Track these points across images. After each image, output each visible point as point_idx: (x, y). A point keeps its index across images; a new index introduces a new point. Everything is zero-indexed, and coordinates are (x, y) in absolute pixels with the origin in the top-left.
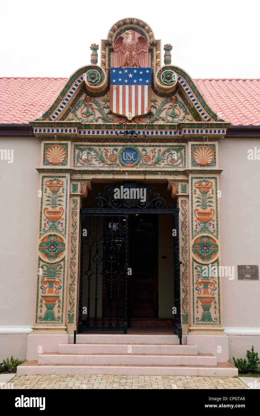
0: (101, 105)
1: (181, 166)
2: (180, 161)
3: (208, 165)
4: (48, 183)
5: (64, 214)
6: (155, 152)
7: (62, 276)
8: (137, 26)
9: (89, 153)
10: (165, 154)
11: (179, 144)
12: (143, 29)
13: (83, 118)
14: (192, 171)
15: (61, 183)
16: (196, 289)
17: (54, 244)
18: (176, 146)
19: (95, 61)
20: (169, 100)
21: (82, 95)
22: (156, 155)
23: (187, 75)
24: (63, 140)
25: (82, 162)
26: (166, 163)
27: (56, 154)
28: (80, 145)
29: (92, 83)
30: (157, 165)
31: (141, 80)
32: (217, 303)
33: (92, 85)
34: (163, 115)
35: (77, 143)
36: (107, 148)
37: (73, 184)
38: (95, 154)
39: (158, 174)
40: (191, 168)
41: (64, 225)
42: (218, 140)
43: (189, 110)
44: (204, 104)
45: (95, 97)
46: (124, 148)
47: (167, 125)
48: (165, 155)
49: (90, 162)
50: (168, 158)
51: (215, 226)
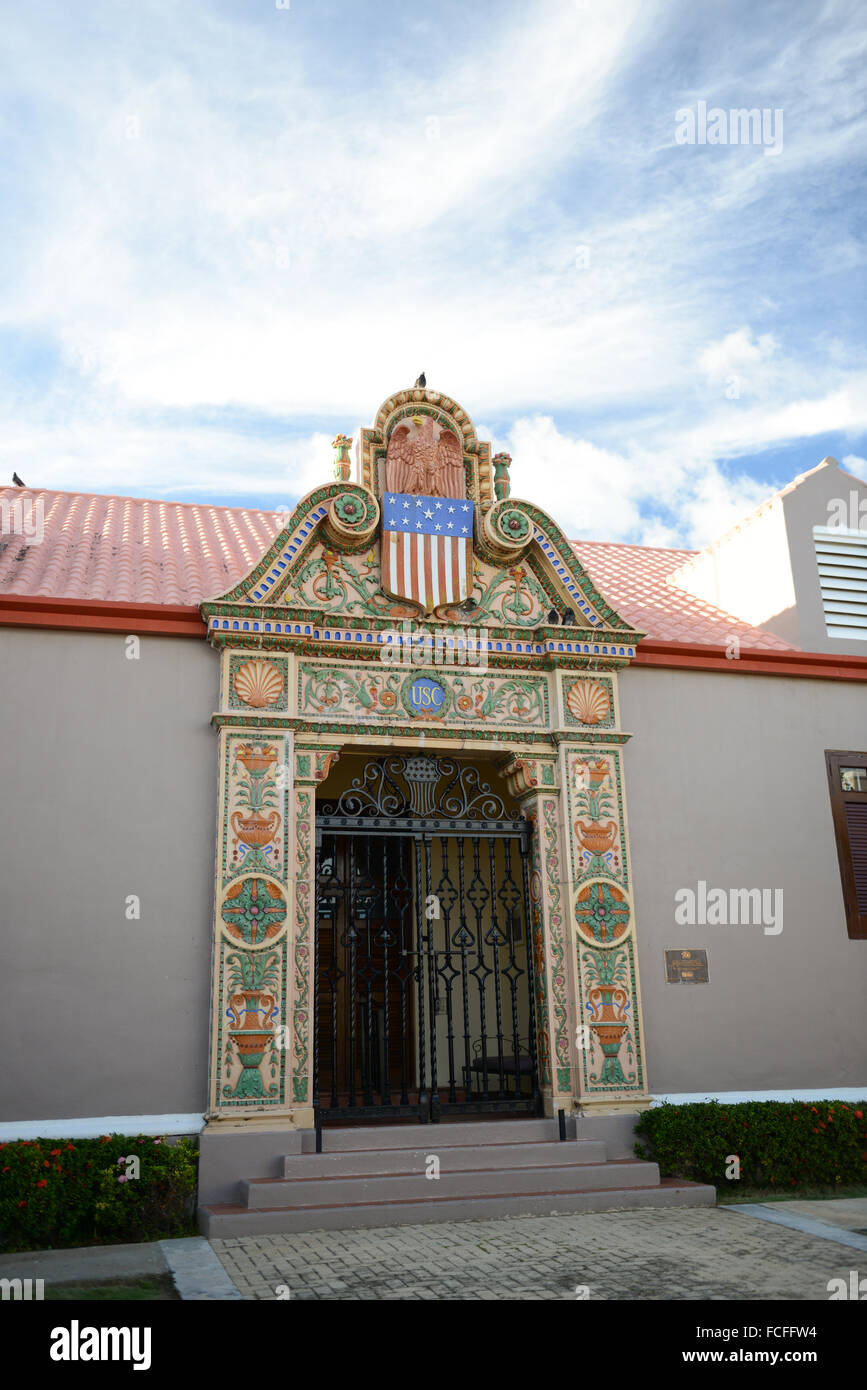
0: (359, 573)
1: (538, 722)
2: (535, 712)
3: (597, 723)
4: (241, 752)
5: (282, 828)
6: (482, 690)
7: (280, 982)
8: (435, 409)
9: (333, 683)
10: (504, 694)
11: (533, 673)
12: (448, 417)
13: (319, 601)
14: (567, 736)
15: (273, 752)
16: (587, 1007)
17: (256, 902)
18: (527, 678)
19: (345, 472)
20: (508, 575)
21: (314, 547)
22: (485, 695)
23: (552, 524)
24: (277, 651)
25: (318, 704)
26: (507, 715)
27: (258, 679)
28: (313, 665)
29: (349, 523)
30: (488, 719)
31: (450, 525)
32: (633, 1037)
33: (347, 528)
34: (496, 605)
35: (305, 659)
36: (374, 674)
37: (298, 756)
38: (348, 686)
39: (491, 739)
40: (563, 728)
41: (281, 855)
42: (616, 669)
43: (552, 600)
44: (589, 587)
45: (347, 555)
46: (414, 676)
47: (512, 630)
48: (504, 697)
49: (335, 705)
50: (509, 703)
51: (620, 861)
